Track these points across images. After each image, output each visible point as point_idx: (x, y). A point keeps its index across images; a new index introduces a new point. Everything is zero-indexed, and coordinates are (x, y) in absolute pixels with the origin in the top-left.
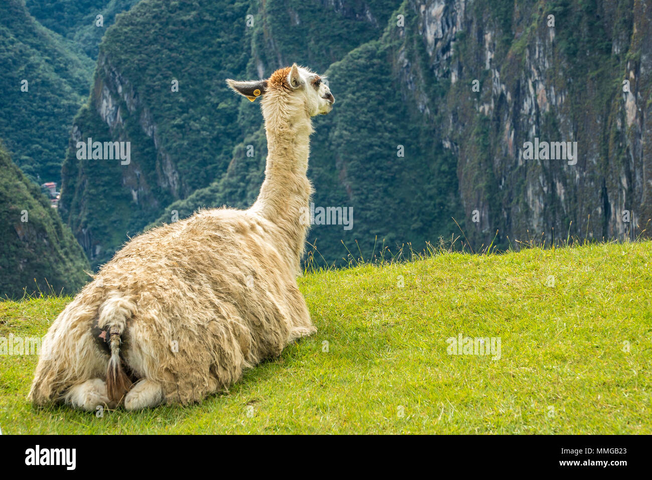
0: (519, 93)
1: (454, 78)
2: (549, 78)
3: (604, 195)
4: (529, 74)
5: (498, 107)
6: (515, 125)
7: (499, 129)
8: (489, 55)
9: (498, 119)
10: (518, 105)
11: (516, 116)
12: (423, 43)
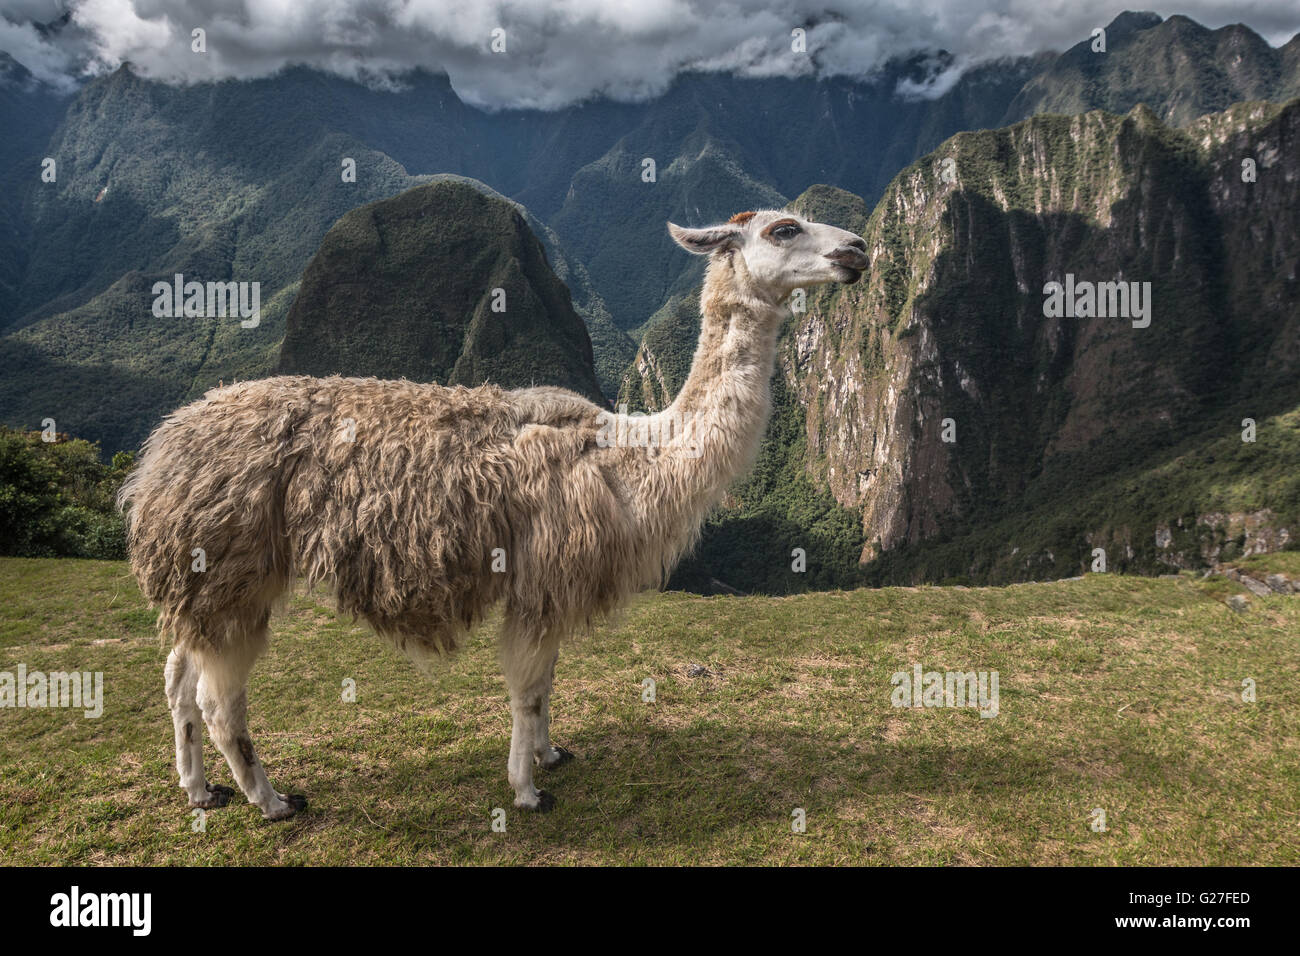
0: (840, 381)
1: (810, 371)
2: (856, 376)
3: (875, 436)
4: (846, 374)
5: (829, 388)
6: (837, 397)
7: (829, 398)
8: (828, 362)
9: (829, 393)
10: (839, 387)
11: (838, 392)
12: (796, 352)
